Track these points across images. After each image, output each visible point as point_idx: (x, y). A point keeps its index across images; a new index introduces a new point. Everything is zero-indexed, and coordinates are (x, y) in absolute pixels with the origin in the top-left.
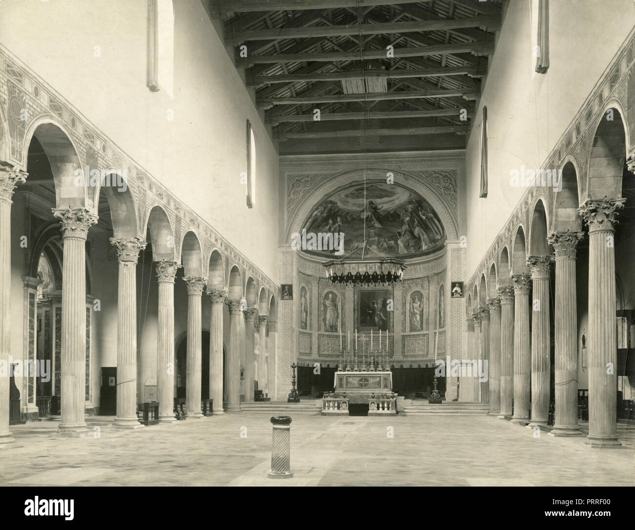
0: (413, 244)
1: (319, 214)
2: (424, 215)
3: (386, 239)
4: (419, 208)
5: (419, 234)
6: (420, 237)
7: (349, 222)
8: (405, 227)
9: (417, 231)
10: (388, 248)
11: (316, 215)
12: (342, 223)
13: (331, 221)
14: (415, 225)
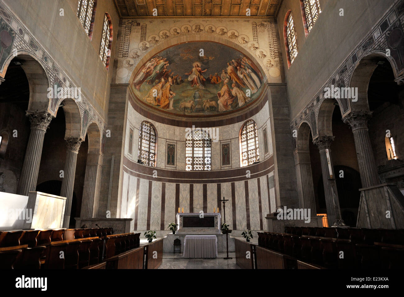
0: (231, 103)
1: (152, 67)
2: (242, 74)
3: (209, 100)
4: (238, 67)
5: (236, 93)
6: (237, 96)
7: (178, 84)
8: (225, 88)
9: (235, 91)
10: (210, 107)
11: (149, 68)
12: (173, 84)
13: (163, 80)
14: (233, 86)
